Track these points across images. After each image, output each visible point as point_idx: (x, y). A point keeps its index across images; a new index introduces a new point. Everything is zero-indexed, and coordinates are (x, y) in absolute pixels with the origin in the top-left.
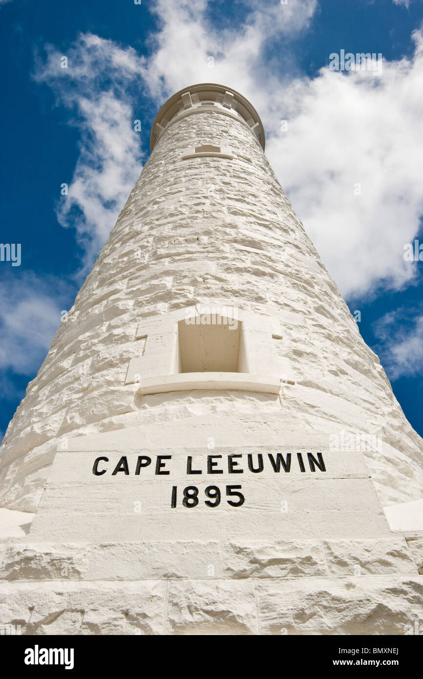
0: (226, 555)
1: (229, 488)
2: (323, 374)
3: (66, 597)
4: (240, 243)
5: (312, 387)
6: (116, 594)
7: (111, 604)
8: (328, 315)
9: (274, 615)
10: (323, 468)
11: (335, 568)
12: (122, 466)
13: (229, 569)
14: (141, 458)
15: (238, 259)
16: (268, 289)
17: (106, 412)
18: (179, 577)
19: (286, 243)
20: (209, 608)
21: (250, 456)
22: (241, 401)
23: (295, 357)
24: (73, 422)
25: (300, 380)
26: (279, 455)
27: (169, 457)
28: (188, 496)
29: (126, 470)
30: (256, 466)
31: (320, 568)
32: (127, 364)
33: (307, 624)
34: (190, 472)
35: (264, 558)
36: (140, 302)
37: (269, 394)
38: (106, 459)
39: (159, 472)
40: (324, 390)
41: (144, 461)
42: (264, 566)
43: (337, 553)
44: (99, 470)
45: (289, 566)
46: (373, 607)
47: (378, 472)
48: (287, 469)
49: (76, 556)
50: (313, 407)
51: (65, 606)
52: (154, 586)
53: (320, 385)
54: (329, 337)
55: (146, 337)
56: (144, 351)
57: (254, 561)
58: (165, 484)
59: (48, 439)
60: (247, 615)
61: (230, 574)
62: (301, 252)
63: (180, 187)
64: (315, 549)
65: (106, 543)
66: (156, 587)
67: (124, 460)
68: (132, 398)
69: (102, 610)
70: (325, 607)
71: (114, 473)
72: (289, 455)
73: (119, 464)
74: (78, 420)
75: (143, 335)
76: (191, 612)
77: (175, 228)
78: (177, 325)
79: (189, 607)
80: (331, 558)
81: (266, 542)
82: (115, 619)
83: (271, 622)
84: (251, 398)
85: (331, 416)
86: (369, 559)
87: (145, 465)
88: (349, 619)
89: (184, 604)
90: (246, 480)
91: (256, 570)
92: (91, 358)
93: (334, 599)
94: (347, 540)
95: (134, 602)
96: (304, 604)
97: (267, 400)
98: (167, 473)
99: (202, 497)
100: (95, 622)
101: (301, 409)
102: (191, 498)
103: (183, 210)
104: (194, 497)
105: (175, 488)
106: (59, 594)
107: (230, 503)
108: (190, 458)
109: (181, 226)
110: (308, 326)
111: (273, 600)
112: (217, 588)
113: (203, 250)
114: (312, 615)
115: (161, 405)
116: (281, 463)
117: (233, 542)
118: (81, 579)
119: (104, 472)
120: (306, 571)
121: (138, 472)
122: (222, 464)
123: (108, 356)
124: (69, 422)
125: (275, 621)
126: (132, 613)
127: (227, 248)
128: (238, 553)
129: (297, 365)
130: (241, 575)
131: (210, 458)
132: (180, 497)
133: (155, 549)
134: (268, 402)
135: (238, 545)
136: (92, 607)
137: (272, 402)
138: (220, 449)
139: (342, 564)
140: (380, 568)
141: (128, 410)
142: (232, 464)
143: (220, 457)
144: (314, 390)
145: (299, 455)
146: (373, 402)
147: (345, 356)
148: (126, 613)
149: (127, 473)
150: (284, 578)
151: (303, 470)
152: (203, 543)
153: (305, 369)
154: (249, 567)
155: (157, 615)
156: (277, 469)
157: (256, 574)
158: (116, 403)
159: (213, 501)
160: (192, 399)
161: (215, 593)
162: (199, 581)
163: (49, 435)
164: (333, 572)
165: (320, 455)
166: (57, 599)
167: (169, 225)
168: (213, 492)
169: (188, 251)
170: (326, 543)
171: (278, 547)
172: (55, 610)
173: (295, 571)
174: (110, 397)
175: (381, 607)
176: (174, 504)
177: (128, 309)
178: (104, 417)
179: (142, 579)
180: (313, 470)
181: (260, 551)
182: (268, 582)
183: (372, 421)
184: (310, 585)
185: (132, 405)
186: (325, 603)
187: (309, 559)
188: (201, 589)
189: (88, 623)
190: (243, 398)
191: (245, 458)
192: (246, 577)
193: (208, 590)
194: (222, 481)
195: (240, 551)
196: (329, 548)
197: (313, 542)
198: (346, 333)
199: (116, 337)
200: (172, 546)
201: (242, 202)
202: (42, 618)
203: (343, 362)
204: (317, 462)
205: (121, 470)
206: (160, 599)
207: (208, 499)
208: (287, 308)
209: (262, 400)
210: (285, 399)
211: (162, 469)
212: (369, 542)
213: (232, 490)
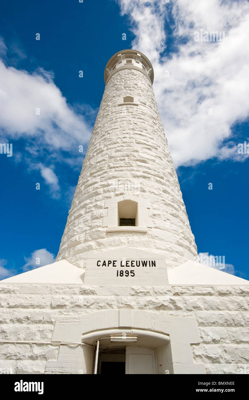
0: (130, 290)
1: (131, 271)
2: (162, 222)
3: (94, 300)
4: (139, 161)
5: (157, 228)
6: (105, 299)
7: (104, 302)
8: (167, 193)
9: (139, 305)
10: (155, 266)
11: (154, 294)
12: (104, 264)
13: (130, 294)
14: (109, 261)
15: (138, 170)
16: (147, 185)
17: (97, 237)
18: (119, 295)
19: (156, 157)
20: (126, 303)
21: (137, 261)
22: (136, 236)
23: (153, 217)
24: (88, 239)
25: (154, 227)
26: (144, 261)
27: (116, 261)
28: (121, 273)
29: (105, 265)
30: (138, 265)
31: (151, 294)
32: (102, 219)
33: (146, 307)
34: (122, 266)
35: (138, 291)
36: (105, 191)
37: (144, 233)
38: (100, 261)
39: (114, 266)
40: (161, 229)
41: (110, 262)
42: (138, 293)
43: (155, 291)
44: (99, 265)
45: (144, 293)
46: (161, 304)
47: (173, 257)
48: (146, 266)
49: (96, 290)
50: (157, 237)
51: (94, 302)
52: (113, 297)
53: (160, 227)
54: (166, 204)
55: (108, 208)
56: (107, 214)
57: (136, 292)
58: (115, 269)
59: (81, 243)
60: (134, 305)
61: (130, 295)
62: (161, 159)
63: (117, 125)
64: (150, 289)
65: (102, 286)
66: (114, 298)
67: (105, 262)
68: (105, 234)
69: (103, 303)
70: (151, 304)
71: (102, 266)
72: (147, 261)
73: (103, 263)
74: (89, 239)
75: (107, 207)
76: (122, 304)
77: (116, 152)
78: (117, 204)
79: (121, 303)
80: (154, 292)
81: (139, 287)
82: (105, 305)
83: (139, 307)
84: (139, 235)
85: (162, 239)
86: (162, 292)
87: (110, 263)
88: (155, 306)
89: (120, 302)
90: (135, 269)
91: (136, 294)
92: (91, 213)
93: (153, 302)
94: (158, 287)
95: (109, 301)
96: (146, 303)
97: (143, 235)
98: (116, 266)
99: (124, 274)
100: (101, 306)
101: (153, 238)
102: (122, 274)
103: (119, 140)
104: (122, 273)
105: (118, 271)
106: (93, 299)
107: (131, 275)
108: (121, 262)
109: (118, 151)
110: (159, 201)
111: (140, 302)
112: (127, 299)
113: (126, 166)
114: (148, 305)
115: (113, 237)
116: (145, 264)
117: (131, 287)
118: (97, 295)
119: (100, 265)
120: (148, 295)
121: (108, 266)
122: (130, 264)
123: (96, 215)
124: (87, 239)
125: (140, 307)
126: (109, 304)
127: (134, 164)
128: (132, 290)
129: (153, 220)
130: (133, 295)
131: (127, 261)
132: (119, 273)
133: (113, 288)
134: (143, 236)
135: (133, 288)
136: (100, 302)
137: (145, 236)
138: (129, 259)
139: (156, 293)
140: (165, 294)
141: (104, 238)
142: (132, 264)
143: (129, 261)
144: (158, 229)
145: (149, 261)
146: (176, 230)
147: (170, 212)
148: (108, 304)
149: (106, 266)
150: (142, 296)
151: (150, 266)
152: (124, 286)
153: (156, 221)
154: (135, 293)
155: (114, 304)
156: (143, 266)
157: (136, 295)
158: (100, 235)
159: (127, 275)
160: (122, 235)
161: (127, 300)
162: (124, 296)
163: (81, 242)
164: (154, 295)
165: (155, 261)
166: (93, 300)
167: (114, 149)
168: (127, 272)
169: (120, 166)
170: (153, 288)
171: (142, 288)
172: (92, 303)
173: (145, 295)
174: (98, 232)
175: (163, 304)
176: (118, 276)
177: (101, 193)
178: (97, 239)
179: (111, 295)
180: (152, 266)
181: (137, 290)
182: (139, 297)
183: (174, 238)
184: (148, 298)
185: (105, 236)
186: (151, 303)
187: (149, 292)
188: (124, 299)
189: (99, 306)
190: (137, 235)
191: (135, 262)
192: (134, 296)
193: (125, 299)
194: (130, 269)
195: (133, 289)
196: (154, 289)
197: (149, 287)
198: (172, 200)
199: (98, 206)
200: (117, 287)
201: (141, 135)
202: (90, 304)
203: (169, 215)
204: (154, 264)
205: (104, 265)
206: (115, 301)
207: (126, 274)
208: (153, 193)
209: (142, 235)
210: (149, 234)
211: (114, 265)
212: (163, 287)
213: (132, 272)
